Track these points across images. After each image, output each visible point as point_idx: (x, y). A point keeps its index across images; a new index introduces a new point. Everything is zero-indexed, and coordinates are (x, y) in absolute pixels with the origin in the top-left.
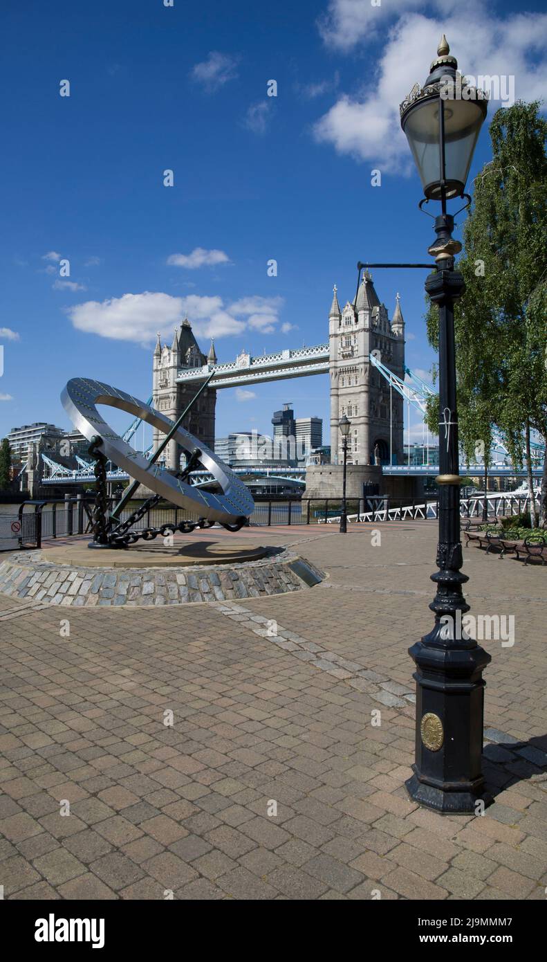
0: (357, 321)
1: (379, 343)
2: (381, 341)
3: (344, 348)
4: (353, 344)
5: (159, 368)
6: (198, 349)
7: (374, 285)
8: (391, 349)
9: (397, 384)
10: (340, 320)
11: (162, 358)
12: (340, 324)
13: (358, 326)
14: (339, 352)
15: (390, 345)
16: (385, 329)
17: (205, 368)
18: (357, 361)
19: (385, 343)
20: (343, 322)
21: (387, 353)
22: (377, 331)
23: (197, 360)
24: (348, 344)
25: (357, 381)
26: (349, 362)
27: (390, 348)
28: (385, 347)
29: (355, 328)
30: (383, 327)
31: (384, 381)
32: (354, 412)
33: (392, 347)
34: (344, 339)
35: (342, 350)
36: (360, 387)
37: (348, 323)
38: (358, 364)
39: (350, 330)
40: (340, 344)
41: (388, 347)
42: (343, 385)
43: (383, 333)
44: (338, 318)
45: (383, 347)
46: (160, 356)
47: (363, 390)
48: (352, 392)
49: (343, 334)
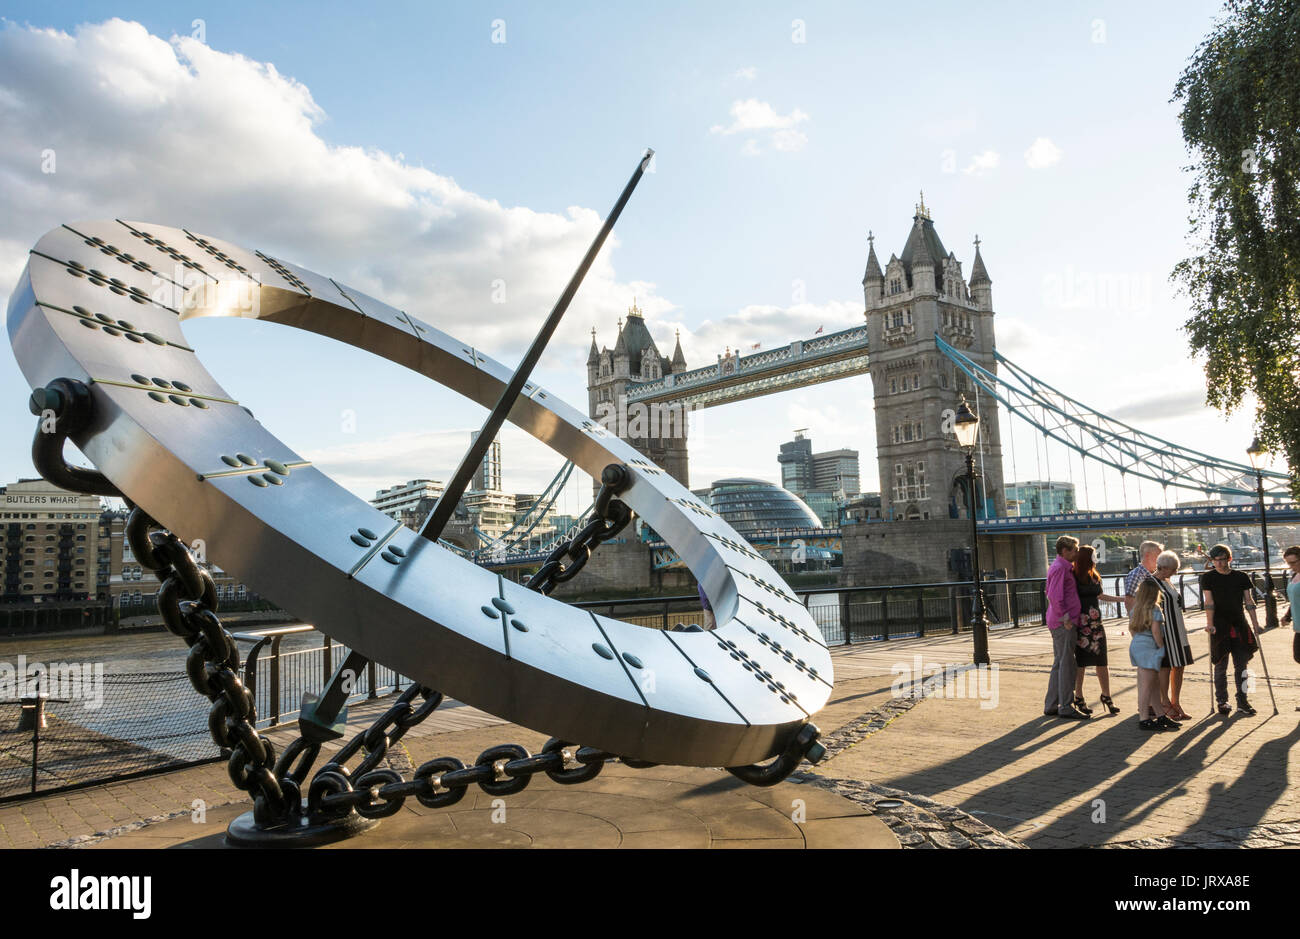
0: (910, 284)
1: (950, 319)
2: (953, 316)
3: (891, 332)
4: (905, 321)
5: (597, 384)
6: (656, 351)
7: (935, 226)
8: (972, 327)
9: (987, 381)
10: (882, 286)
11: (601, 367)
12: (883, 293)
13: (912, 292)
14: (883, 338)
15: (968, 320)
16: (958, 294)
17: (670, 379)
18: (915, 349)
19: (961, 318)
20: (888, 289)
21: (964, 333)
22: (945, 299)
23: (655, 367)
24: (898, 323)
25: (916, 384)
26: (901, 353)
27: (969, 325)
28: (961, 325)
29: (907, 297)
30: (954, 292)
31: (962, 379)
32: (914, 433)
33: (972, 323)
34: (890, 316)
35: (888, 333)
36: (921, 393)
37: (897, 289)
38: (917, 354)
39: (899, 300)
40: (884, 324)
41: (965, 323)
42: (894, 391)
43: (954, 301)
44: (878, 283)
45: (958, 324)
46: (598, 365)
47: (928, 396)
48: (910, 400)
49: (888, 308)
